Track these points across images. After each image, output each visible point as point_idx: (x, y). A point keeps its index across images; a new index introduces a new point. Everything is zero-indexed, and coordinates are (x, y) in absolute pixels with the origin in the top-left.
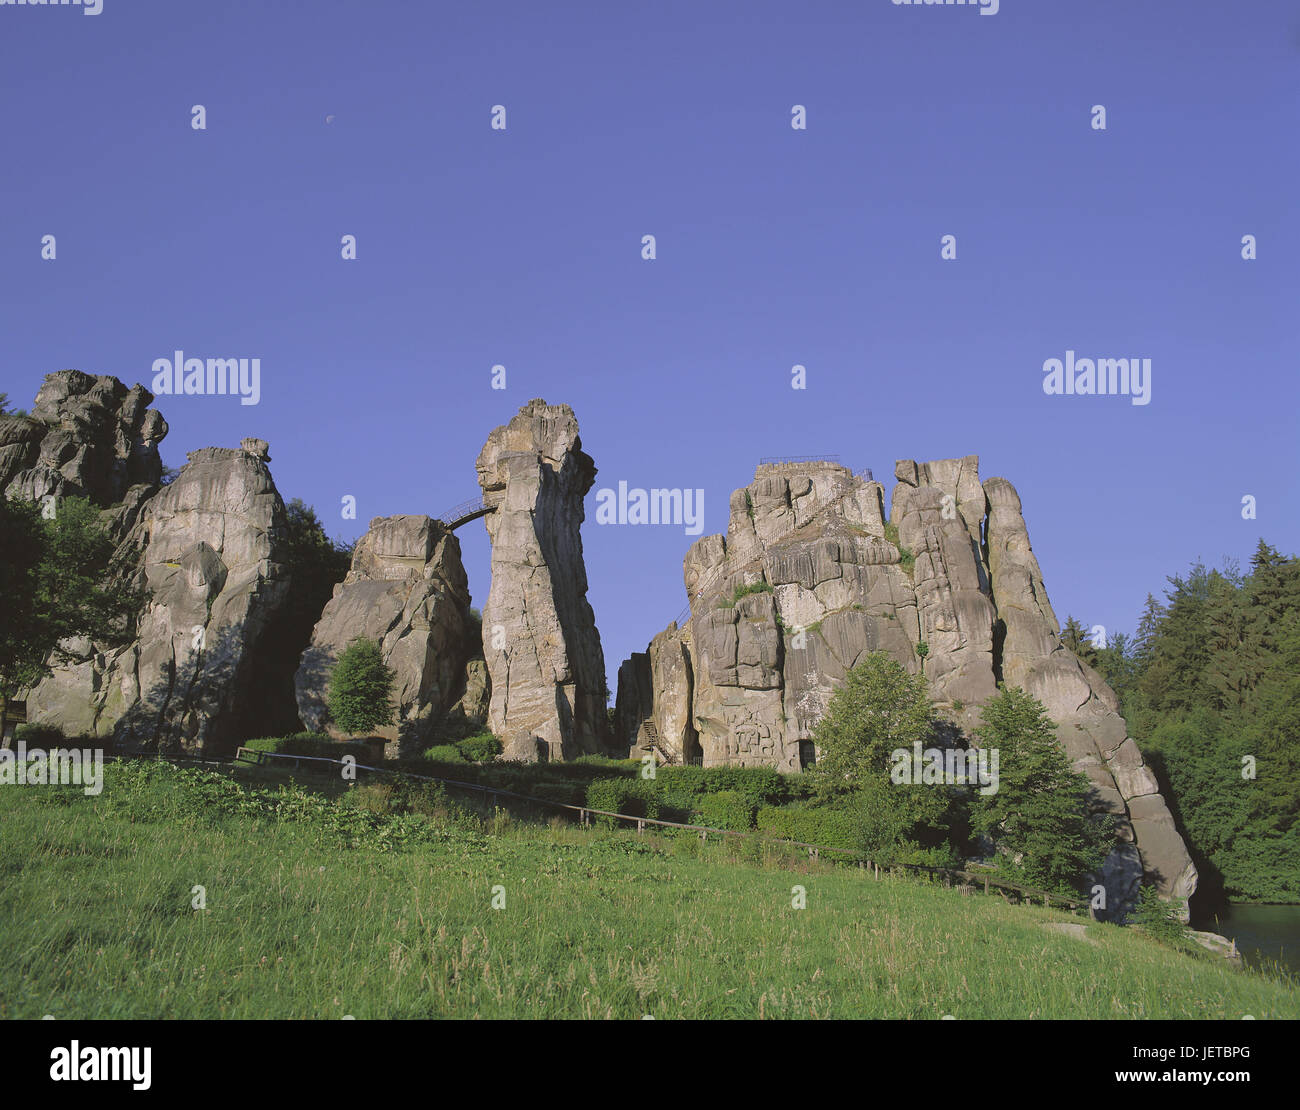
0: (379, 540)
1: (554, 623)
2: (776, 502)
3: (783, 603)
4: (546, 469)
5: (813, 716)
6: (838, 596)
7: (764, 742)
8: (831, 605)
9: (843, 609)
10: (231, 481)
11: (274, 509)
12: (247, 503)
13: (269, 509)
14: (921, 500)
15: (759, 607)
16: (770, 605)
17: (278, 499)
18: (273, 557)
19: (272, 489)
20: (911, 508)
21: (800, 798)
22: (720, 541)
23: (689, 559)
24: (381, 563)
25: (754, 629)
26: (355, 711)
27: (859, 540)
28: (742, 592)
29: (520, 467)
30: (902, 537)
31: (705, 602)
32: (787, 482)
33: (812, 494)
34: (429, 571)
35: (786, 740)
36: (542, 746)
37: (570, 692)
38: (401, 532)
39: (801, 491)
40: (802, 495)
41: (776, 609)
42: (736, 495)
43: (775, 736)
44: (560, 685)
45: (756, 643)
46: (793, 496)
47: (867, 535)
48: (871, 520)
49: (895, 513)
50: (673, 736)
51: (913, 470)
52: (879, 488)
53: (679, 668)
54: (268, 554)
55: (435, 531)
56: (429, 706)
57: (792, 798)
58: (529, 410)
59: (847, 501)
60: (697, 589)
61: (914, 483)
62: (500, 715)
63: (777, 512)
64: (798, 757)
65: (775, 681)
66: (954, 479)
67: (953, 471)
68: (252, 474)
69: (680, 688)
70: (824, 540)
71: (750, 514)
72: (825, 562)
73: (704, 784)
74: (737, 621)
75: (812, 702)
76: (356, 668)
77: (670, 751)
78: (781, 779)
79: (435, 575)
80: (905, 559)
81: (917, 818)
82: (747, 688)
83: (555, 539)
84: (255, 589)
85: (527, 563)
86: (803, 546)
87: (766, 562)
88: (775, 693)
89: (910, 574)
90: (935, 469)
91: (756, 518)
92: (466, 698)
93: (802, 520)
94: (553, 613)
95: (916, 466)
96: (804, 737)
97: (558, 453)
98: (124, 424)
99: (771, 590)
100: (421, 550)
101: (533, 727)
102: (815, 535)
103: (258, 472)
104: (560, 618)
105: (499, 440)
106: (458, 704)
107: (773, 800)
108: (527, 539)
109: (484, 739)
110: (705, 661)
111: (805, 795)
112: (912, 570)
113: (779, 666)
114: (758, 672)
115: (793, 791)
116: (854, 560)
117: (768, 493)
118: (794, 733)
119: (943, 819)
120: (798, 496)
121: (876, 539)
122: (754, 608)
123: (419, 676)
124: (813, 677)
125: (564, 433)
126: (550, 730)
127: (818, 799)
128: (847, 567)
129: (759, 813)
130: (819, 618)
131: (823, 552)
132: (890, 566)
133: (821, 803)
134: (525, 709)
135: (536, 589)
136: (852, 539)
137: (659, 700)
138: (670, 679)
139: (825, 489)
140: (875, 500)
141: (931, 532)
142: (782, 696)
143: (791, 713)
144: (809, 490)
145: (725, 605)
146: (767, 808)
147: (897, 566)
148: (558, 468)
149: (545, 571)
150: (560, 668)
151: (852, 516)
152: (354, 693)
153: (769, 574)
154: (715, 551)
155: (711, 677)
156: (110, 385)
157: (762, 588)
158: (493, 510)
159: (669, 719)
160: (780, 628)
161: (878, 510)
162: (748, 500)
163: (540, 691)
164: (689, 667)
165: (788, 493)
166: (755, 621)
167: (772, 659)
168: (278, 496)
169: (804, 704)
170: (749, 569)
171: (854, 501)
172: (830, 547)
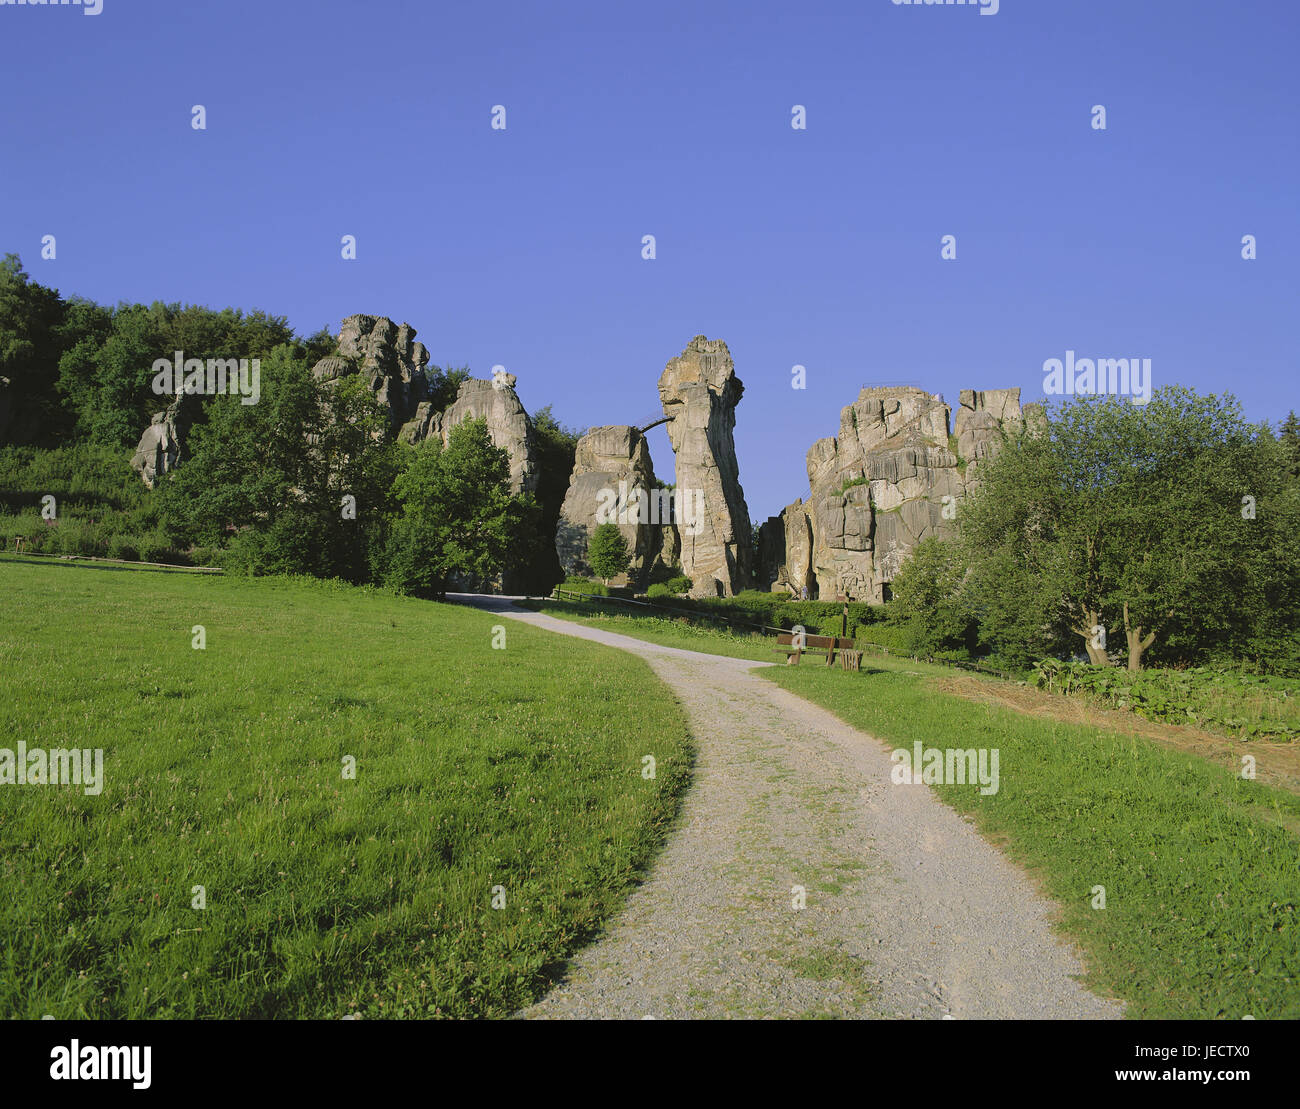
0: (596, 443)
1: (723, 505)
2: (873, 418)
3: (875, 493)
4: (712, 393)
5: (892, 568)
6: (913, 489)
7: (860, 584)
8: (907, 495)
9: (916, 498)
10: (495, 405)
11: (526, 424)
12: (509, 421)
13: (523, 425)
14: (975, 422)
15: (860, 495)
16: (867, 494)
17: (527, 417)
18: (529, 459)
19: (522, 411)
20: (968, 427)
21: (881, 621)
22: (833, 443)
23: (810, 455)
24: (598, 459)
25: (856, 511)
26: (608, 565)
27: (930, 450)
28: (848, 485)
29: (696, 396)
30: (960, 448)
31: (822, 490)
32: (882, 403)
33: (899, 414)
34: (631, 464)
35: (874, 583)
36: (719, 585)
37: (734, 549)
38: (612, 438)
39: (891, 410)
40: (892, 413)
41: (871, 497)
42: (845, 412)
43: (867, 580)
44: (727, 545)
45: (858, 520)
46: (885, 414)
47: (936, 446)
48: (940, 434)
49: (956, 429)
50: (799, 577)
51: (972, 397)
52: (947, 411)
53: (803, 532)
54: (526, 456)
55: (635, 436)
56: (642, 558)
57: (876, 621)
58: (695, 345)
59: (923, 420)
60: (815, 477)
61: (973, 407)
62: (689, 564)
63: (873, 425)
64: (881, 593)
65: (868, 546)
66: (1002, 405)
67: (1001, 398)
68: (509, 400)
69: (804, 544)
70: (906, 450)
71: (855, 427)
72: (905, 466)
73: (825, 612)
74: (844, 505)
75: (892, 559)
76: (607, 539)
77: (797, 586)
78: (870, 609)
79: (636, 468)
80: (960, 464)
81: (947, 634)
82: (849, 550)
83: (719, 444)
84: (522, 481)
85: (704, 465)
86: (891, 453)
87: (865, 463)
88: (869, 553)
89: (963, 475)
90: (988, 397)
91: (859, 429)
92: (663, 551)
93: (892, 431)
94: (722, 498)
95: (974, 393)
96: (886, 581)
97: (719, 383)
98: (401, 355)
99: (867, 483)
100: (626, 451)
101: (712, 571)
102: (900, 444)
103: (512, 398)
104: (728, 502)
105: (675, 368)
106: (657, 556)
107: (865, 621)
108: (704, 448)
109: (681, 580)
110: (823, 531)
111: (884, 619)
112: (965, 472)
113: (872, 535)
114: (857, 540)
115: (877, 617)
116: (926, 464)
117: (868, 412)
118: (879, 579)
119: (963, 634)
120: (889, 414)
121: (942, 450)
122: (856, 496)
123: (635, 538)
124: (893, 544)
125: (723, 367)
126: (723, 574)
127: (891, 622)
128: (920, 469)
129: (857, 629)
130: (900, 503)
131: (904, 459)
132: (949, 469)
133: (893, 624)
134: (706, 560)
135: (710, 482)
136: (925, 449)
137: (790, 552)
138: (798, 539)
139: (909, 409)
140: (944, 420)
141: (979, 446)
142: (873, 554)
143: (878, 566)
144: (897, 409)
145: (837, 494)
146: (861, 626)
147: (955, 469)
148: (719, 393)
149: (716, 470)
150: (728, 534)
151: (926, 431)
152: (608, 554)
153: (867, 472)
154: (829, 450)
155: (827, 542)
156: (386, 325)
157: (861, 481)
158: (672, 419)
159: (796, 565)
160: (873, 510)
161: (945, 427)
162: (854, 416)
163: (715, 549)
164: (810, 530)
165: (883, 411)
166: (855, 505)
167: (867, 531)
168: (526, 413)
169: (886, 560)
170: (853, 467)
171: (928, 420)
172: (909, 455)
